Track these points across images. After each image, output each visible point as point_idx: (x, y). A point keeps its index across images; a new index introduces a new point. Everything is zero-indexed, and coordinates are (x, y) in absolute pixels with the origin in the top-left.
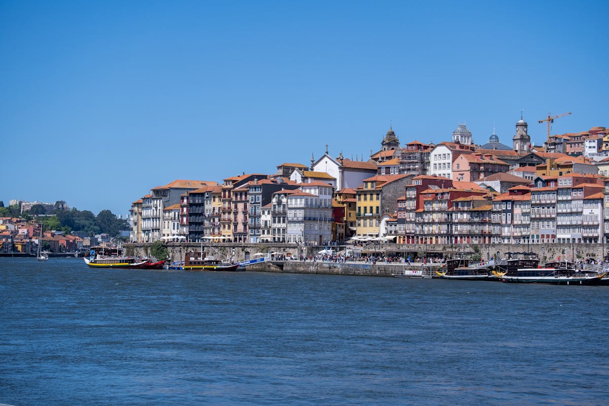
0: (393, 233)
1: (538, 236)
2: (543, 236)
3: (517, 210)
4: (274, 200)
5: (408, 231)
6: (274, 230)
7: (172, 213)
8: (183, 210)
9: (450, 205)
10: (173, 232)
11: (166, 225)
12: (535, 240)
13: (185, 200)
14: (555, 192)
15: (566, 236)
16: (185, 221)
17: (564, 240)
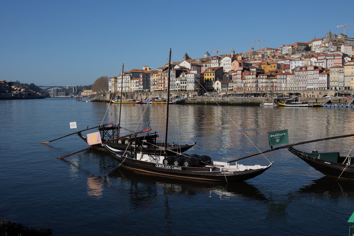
0: (231, 87)
1: (298, 87)
2: (300, 87)
3: (288, 79)
4: (181, 76)
5: (238, 86)
6: (181, 86)
7: (135, 81)
8: (140, 80)
9: (257, 76)
10: (136, 88)
11: (132, 85)
12: (297, 88)
13: (141, 76)
14: (306, 72)
15: (311, 87)
16: (141, 83)
17: (310, 88)
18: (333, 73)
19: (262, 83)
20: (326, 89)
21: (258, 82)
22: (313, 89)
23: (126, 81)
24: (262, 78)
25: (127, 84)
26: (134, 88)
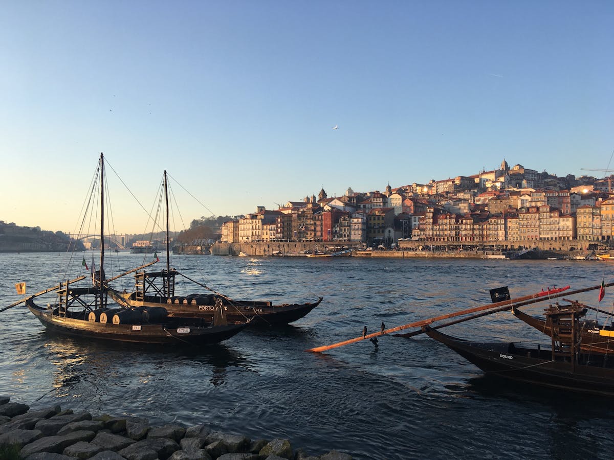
1: (524, 237)
2: (528, 237)
3: (508, 224)
4: (341, 220)
5: (427, 235)
7: (269, 227)
8: (277, 225)
9: (457, 221)
10: (271, 237)
11: (265, 233)
12: (522, 238)
13: (279, 220)
14: (538, 214)
15: (546, 236)
16: (279, 230)
17: (545, 238)
18: (582, 216)
19: (466, 229)
20: (571, 238)
21: (458, 229)
22: (550, 239)
23: (254, 228)
24: (466, 224)
25: (256, 232)
26: (267, 237)
